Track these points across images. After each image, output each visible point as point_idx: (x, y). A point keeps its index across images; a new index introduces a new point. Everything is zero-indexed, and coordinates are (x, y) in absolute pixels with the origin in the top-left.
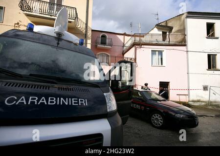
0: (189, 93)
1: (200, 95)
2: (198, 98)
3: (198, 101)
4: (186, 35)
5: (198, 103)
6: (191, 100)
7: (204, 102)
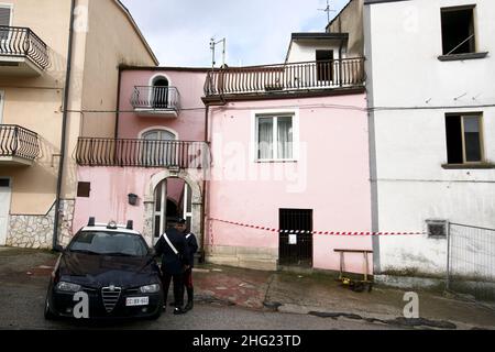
0: (376, 244)
1: (416, 254)
2: (409, 264)
3: (411, 273)
4: (365, 59)
5: (410, 279)
6: (383, 269)
7: (430, 276)
